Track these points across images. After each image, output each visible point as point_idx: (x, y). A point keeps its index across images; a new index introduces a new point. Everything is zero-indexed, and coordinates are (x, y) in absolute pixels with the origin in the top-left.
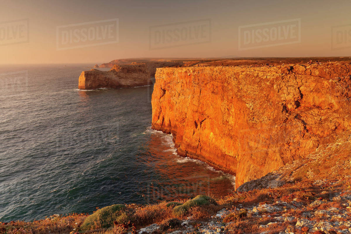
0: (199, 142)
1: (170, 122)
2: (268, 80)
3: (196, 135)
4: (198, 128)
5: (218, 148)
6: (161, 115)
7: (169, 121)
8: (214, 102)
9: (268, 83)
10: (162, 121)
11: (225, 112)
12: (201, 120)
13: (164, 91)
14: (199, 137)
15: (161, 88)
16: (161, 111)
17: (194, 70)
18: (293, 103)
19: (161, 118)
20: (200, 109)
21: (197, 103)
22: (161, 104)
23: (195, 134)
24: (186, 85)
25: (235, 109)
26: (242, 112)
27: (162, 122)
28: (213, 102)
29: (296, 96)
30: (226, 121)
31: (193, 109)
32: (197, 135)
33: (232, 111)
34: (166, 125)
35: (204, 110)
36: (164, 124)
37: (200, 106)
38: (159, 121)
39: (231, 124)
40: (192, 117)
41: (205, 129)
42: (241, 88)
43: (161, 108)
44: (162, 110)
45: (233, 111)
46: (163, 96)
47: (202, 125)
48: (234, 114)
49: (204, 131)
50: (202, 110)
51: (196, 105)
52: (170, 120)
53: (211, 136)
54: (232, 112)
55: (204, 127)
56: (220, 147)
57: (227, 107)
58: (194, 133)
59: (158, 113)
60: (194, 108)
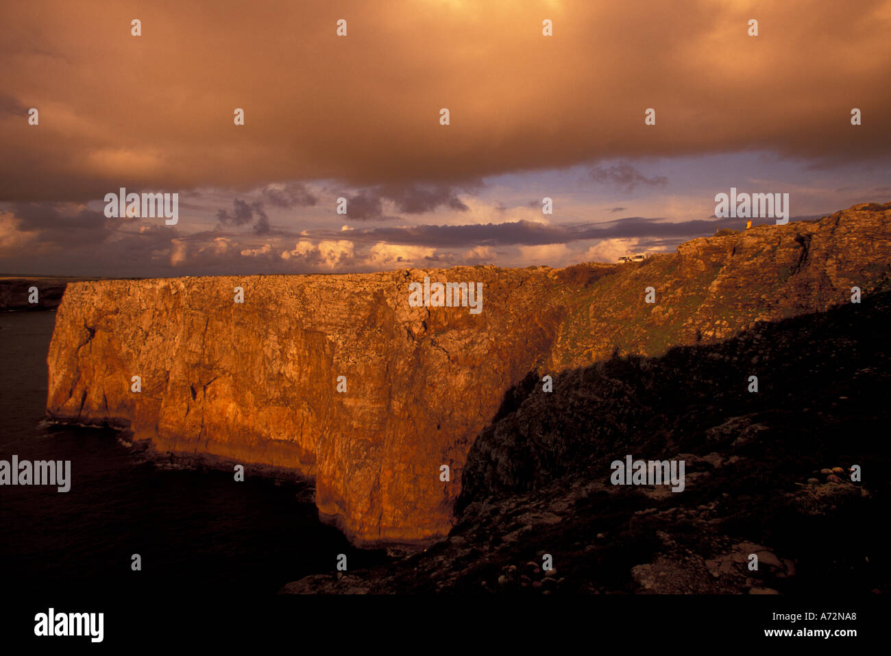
0: (202, 427)
1: (106, 400)
2: (367, 294)
3: (194, 415)
4: (198, 399)
5: (250, 431)
6: (79, 386)
7: (102, 397)
8: (241, 341)
9: (369, 298)
10: (80, 400)
11: (274, 357)
12: (205, 381)
13: (92, 332)
14: (201, 418)
15: (86, 326)
16: (79, 378)
17: (190, 284)
18: (420, 324)
19: (78, 393)
20: (207, 359)
21: (199, 347)
22: (81, 360)
23: (192, 411)
24: (165, 313)
25: (298, 349)
26: (313, 352)
27: (80, 404)
28: (238, 341)
29: (423, 314)
30: (279, 373)
31: (186, 360)
32: (197, 413)
33: (291, 352)
34: (95, 406)
35: (217, 360)
36: (88, 407)
37: (206, 352)
38: (72, 400)
39: (291, 376)
40: (184, 377)
41: (214, 399)
42: (312, 309)
43: (78, 371)
44: (83, 375)
45: (295, 353)
46: (87, 342)
47: (208, 391)
48: (296, 357)
49: (213, 403)
50: (212, 360)
51: (197, 350)
52: (105, 396)
53: (230, 410)
54: (291, 354)
55: (213, 396)
56: (256, 428)
57: (278, 346)
58: (188, 410)
59: (69, 382)
60: (191, 359)
